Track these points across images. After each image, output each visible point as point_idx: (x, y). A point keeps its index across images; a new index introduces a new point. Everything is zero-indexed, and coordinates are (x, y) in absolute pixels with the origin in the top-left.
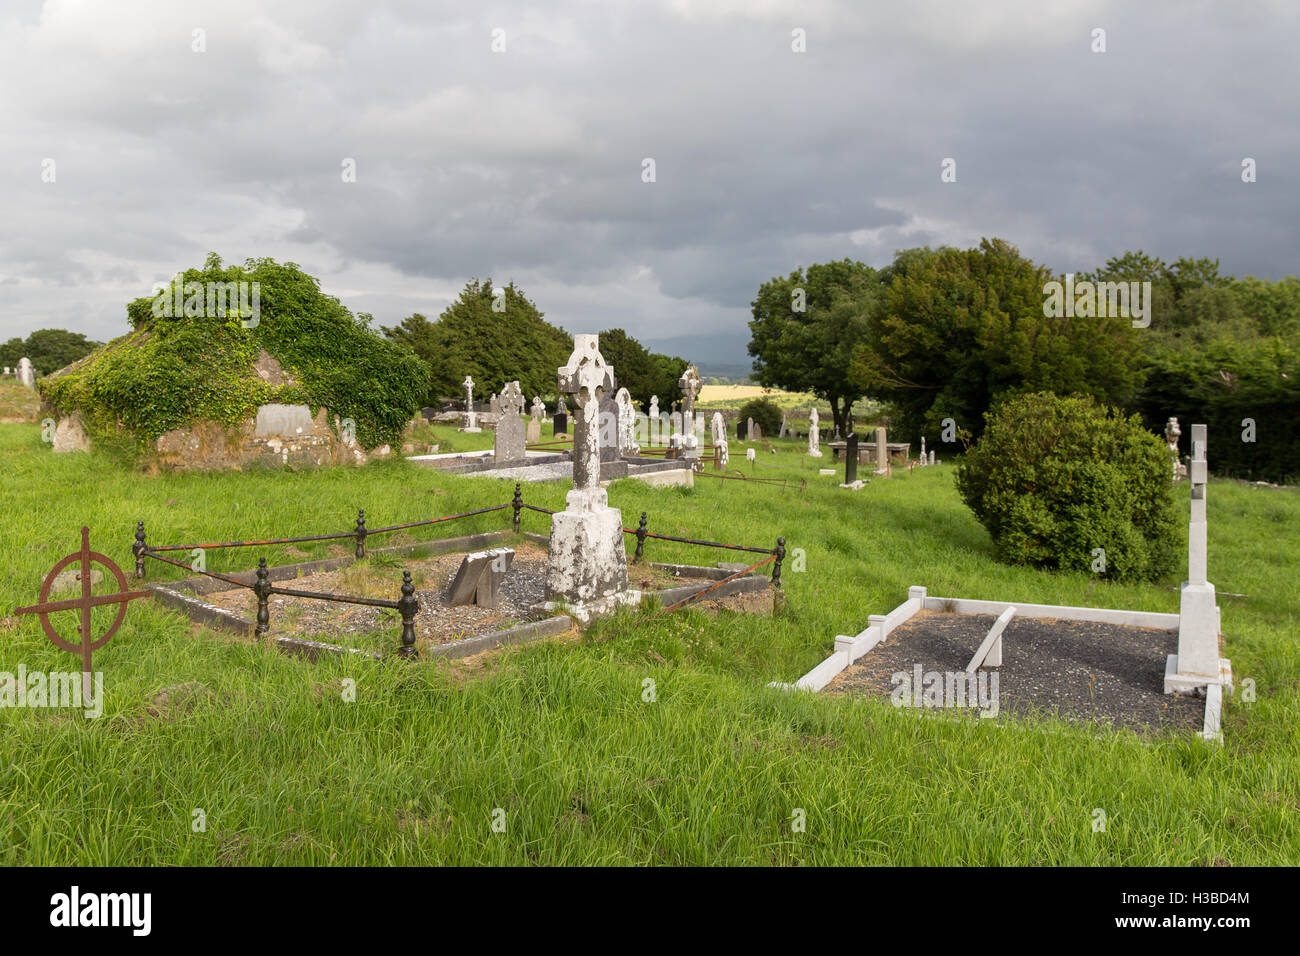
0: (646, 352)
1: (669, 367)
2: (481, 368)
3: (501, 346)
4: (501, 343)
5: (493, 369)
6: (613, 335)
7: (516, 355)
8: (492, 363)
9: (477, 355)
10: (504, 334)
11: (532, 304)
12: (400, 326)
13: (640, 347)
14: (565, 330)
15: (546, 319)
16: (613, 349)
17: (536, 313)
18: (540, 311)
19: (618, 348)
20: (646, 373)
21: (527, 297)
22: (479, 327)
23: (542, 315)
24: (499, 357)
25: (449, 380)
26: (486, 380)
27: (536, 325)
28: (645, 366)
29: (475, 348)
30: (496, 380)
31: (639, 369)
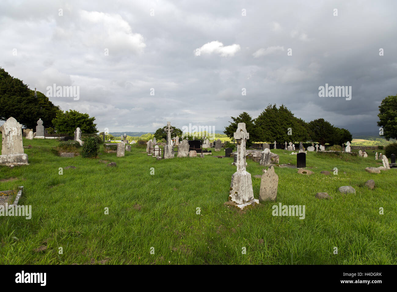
0: (332, 126)
1: (340, 132)
2: (271, 133)
3: (278, 125)
4: (278, 124)
5: (275, 133)
6: (319, 121)
7: (284, 128)
8: (275, 131)
9: (270, 128)
10: (280, 121)
11: (290, 111)
12: (239, 117)
13: (330, 124)
14: (302, 119)
15: (295, 116)
16: (319, 125)
17: (291, 114)
18: (292, 113)
19: (321, 125)
20: (333, 134)
21: (288, 109)
22: (271, 119)
23: (293, 115)
24: (278, 128)
25: (256, 136)
26: (273, 137)
27: (292, 118)
28: (332, 131)
29: (269, 126)
30: (276, 137)
31: (330, 132)
